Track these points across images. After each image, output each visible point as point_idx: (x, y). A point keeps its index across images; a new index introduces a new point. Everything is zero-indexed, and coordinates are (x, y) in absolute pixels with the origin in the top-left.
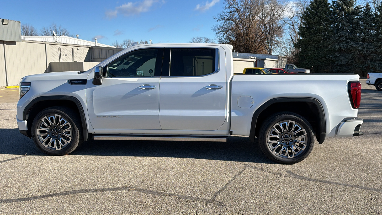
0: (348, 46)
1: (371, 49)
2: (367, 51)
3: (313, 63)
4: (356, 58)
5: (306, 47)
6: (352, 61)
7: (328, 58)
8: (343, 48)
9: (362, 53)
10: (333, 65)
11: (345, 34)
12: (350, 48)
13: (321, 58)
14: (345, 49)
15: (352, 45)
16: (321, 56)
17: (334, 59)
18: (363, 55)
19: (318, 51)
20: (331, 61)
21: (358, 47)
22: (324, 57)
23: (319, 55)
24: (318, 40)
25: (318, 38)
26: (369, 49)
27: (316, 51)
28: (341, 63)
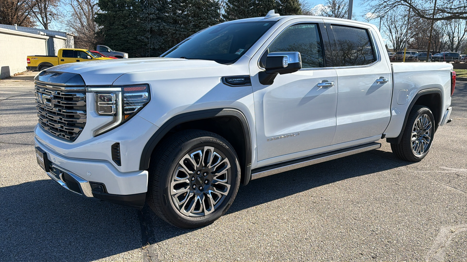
0: (160, 27)
1: (184, 33)
2: (180, 34)
3: (122, 45)
4: (169, 41)
5: (111, 24)
6: (166, 44)
7: (140, 39)
8: (156, 29)
9: (175, 37)
10: (145, 47)
11: (154, 11)
12: (162, 30)
13: (132, 40)
14: (157, 29)
15: (164, 26)
16: (132, 37)
17: (146, 40)
18: (177, 38)
19: (127, 31)
20: (143, 43)
21: (170, 29)
22: (135, 38)
23: (130, 36)
24: (125, 16)
25: (125, 14)
26: (182, 32)
27: (124, 30)
28: (154, 46)
